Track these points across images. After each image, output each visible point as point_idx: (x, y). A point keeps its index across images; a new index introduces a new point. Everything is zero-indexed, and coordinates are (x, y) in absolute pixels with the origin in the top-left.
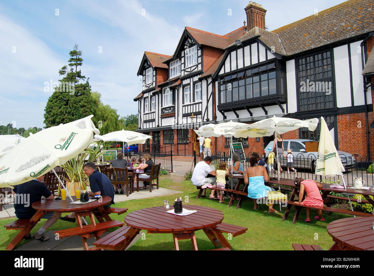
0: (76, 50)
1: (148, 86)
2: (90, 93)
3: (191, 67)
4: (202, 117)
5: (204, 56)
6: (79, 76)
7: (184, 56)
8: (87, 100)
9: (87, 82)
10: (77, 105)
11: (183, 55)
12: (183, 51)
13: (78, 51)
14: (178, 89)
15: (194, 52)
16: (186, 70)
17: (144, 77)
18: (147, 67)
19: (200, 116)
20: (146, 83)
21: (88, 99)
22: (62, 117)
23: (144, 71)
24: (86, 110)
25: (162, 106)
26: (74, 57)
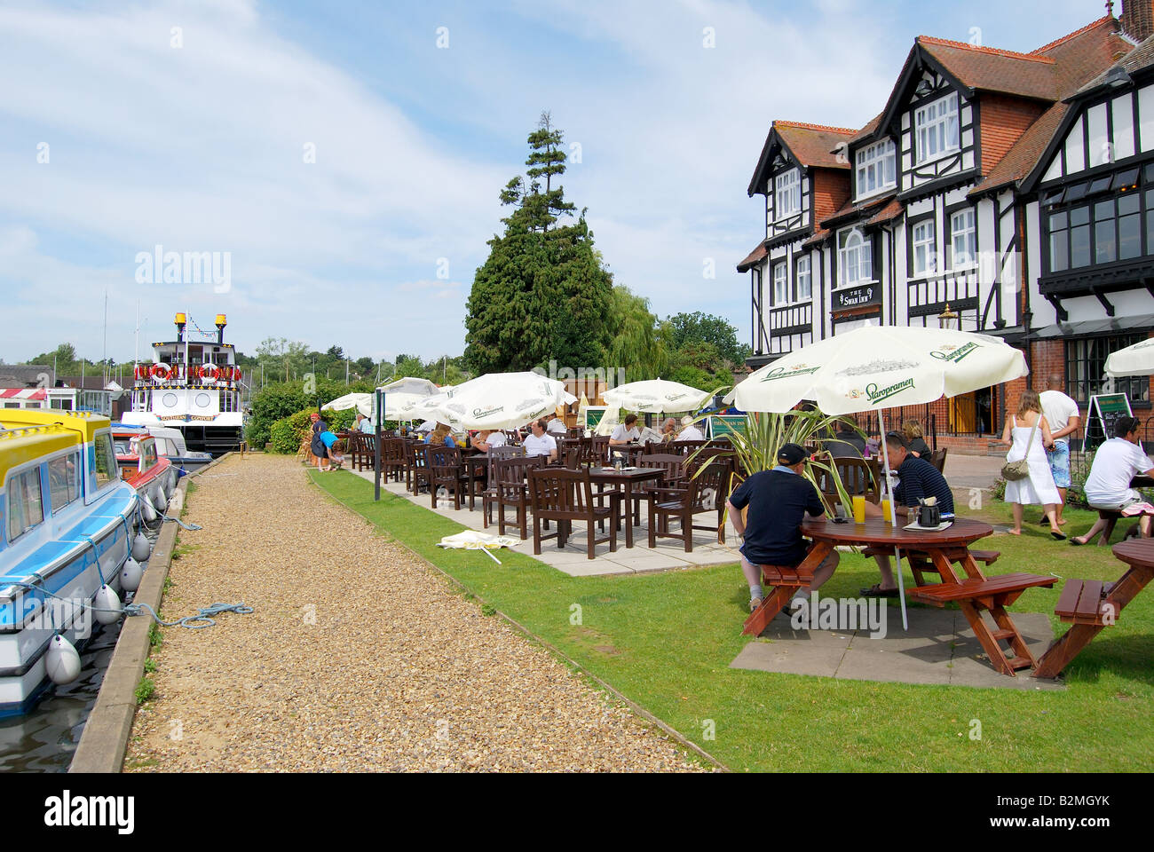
0: (546, 128)
1: (785, 224)
2: (591, 253)
3: (936, 163)
4: (978, 316)
5: (982, 125)
6: (558, 204)
7: (912, 130)
8: (583, 275)
9: (580, 219)
10: (556, 289)
11: (906, 125)
12: (908, 113)
13: (551, 131)
14: (891, 230)
15: (946, 115)
16: (918, 172)
17: (770, 197)
18: (779, 166)
19: (974, 312)
20: (778, 215)
21: (585, 270)
22: (516, 325)
23: (770, 181)
24: (582, 304)
25: (834, 285)
26: (542, 150)
